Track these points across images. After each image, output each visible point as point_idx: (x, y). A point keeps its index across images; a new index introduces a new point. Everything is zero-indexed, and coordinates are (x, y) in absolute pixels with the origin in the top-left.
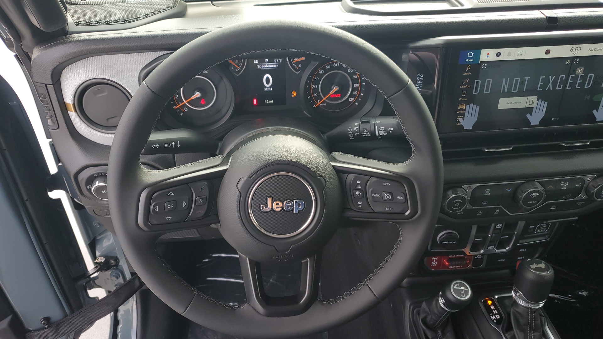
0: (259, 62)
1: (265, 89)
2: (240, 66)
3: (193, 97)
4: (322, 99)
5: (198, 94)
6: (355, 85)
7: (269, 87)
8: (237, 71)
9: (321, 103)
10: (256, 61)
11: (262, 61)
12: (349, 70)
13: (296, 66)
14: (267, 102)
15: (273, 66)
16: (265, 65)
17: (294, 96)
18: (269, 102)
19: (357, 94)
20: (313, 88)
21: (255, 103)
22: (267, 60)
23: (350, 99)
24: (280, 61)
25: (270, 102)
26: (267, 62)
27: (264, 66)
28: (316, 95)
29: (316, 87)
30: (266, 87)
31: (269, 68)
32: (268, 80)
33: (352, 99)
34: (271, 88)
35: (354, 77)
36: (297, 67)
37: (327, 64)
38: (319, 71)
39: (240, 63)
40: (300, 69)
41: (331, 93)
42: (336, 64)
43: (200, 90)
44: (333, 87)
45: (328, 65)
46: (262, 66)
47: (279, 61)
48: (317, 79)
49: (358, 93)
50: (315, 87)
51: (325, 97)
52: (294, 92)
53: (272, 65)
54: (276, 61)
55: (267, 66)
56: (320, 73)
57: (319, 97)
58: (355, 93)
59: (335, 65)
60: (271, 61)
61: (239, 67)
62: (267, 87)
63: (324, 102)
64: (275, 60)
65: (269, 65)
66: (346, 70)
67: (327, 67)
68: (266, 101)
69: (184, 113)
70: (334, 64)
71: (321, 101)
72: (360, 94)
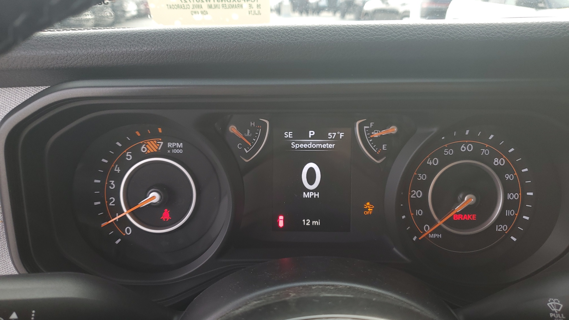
0: (295, 137)
1: (304, 193)
2: (254, 142)
3: (144, 203)
4: (435, 222)
5: (154, 197)
6: (509, 196)
7: (313, 191)
8: (247, 152)
9: (431, 233)
10: (289, 135)
11: (301, 135)
12: (495, 161)
13: (375, 148)
14: (306, 222)
15: (324, 146)
16: (308, 143)
17: (368, 213)
18: (311, 223)
19: (515, 215)
20: (412, 197)
21: (281, 224)
22: (311, 133)
23: (499, 228)
24: (341, 136)
25: (315, 223)
26: (313, 137)
27: (305, 146)
28: (419, 212)
29: (419, 195)
30: (307, 191)
31: (315, 149)
32: (311, 174)
33: (502, 228)
34: (317, 194)
35: (508, 177)
36: (377, 151)
37: (446, 145)
38: (428, 158)
39: (254, 136)
40: (383, 154)
41: (458, 208)
42: (466, 146)
43: (159, 188)
44: (461, 196)
45: (449, 148)
46: (301, 146)
47: (338, 136)
48: (422, 177)
49: (517, 214)
50: (417, 194)
51: (440, 218)
52: (368, 204)
53: (322, 143)
54: (333, 135)
55: (311, 146)
56: (430, 163)
57: (428, 219)
58: (508, 213)
59: (463, 149)
60: (321, 135)
61: (252, 145)
62: (310, 191)
63: (439, 230)
64: (329, 134)
65: (316, 143)
66: (488, 161)
67: (448, 152)
68: (304, 220)
69: (125, 239)
70: (462, 147)
71: (431, 227)
72: (520, 216)
